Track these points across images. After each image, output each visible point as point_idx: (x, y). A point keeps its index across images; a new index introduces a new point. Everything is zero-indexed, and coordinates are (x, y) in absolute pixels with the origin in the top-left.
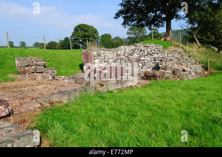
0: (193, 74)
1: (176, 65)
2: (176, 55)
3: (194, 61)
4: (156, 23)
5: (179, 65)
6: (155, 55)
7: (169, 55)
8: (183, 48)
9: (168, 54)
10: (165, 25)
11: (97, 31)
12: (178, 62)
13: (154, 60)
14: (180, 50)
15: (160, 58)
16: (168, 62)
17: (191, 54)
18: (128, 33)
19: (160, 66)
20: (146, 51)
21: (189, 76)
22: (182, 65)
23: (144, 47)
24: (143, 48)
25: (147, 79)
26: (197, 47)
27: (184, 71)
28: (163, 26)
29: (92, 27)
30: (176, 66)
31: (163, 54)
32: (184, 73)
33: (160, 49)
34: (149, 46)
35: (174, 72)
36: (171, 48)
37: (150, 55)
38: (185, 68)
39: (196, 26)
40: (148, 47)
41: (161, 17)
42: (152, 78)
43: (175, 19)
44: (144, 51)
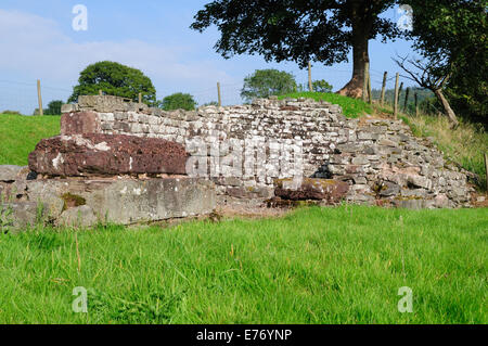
0: (441, 197)
1: (386, 167)
2: (384, 138)
3: (441, 161)
4: (321, 49)
5: (395, 169)
6: (318, 137)
7: (363, 135)
8: (405, 122)
9: (357, 132)
10: (350, 56)
11: (150, 85)
12: (392, 159)
13: (315, 151)
14: (397, 124)
15: (332, 146)
16: (359, 156)
17: (432, 139)
18: (244, 93)
19: (332, 168)
20: (288, 124)
21: (430, 204)
22: (404, 166)
23: (282, 108)
24: (277, 114)
25: (283, 205)
26: (448, 126)
27: (411, 185)
28: (343, 58)
29: (137, 71)
30: (385, 172)
31: (341, 131)
32: (412, 193)
33: (334, 117)
34: (297, 104)
35: (378, 190)
36: (369, 116)
37: (302, 134)
38: (416, 178)
39: (444, 62)
40: (294, 109)
41: (338, 32)
42: (302, 202)
43: (379, 36)
44: (281, 123)
